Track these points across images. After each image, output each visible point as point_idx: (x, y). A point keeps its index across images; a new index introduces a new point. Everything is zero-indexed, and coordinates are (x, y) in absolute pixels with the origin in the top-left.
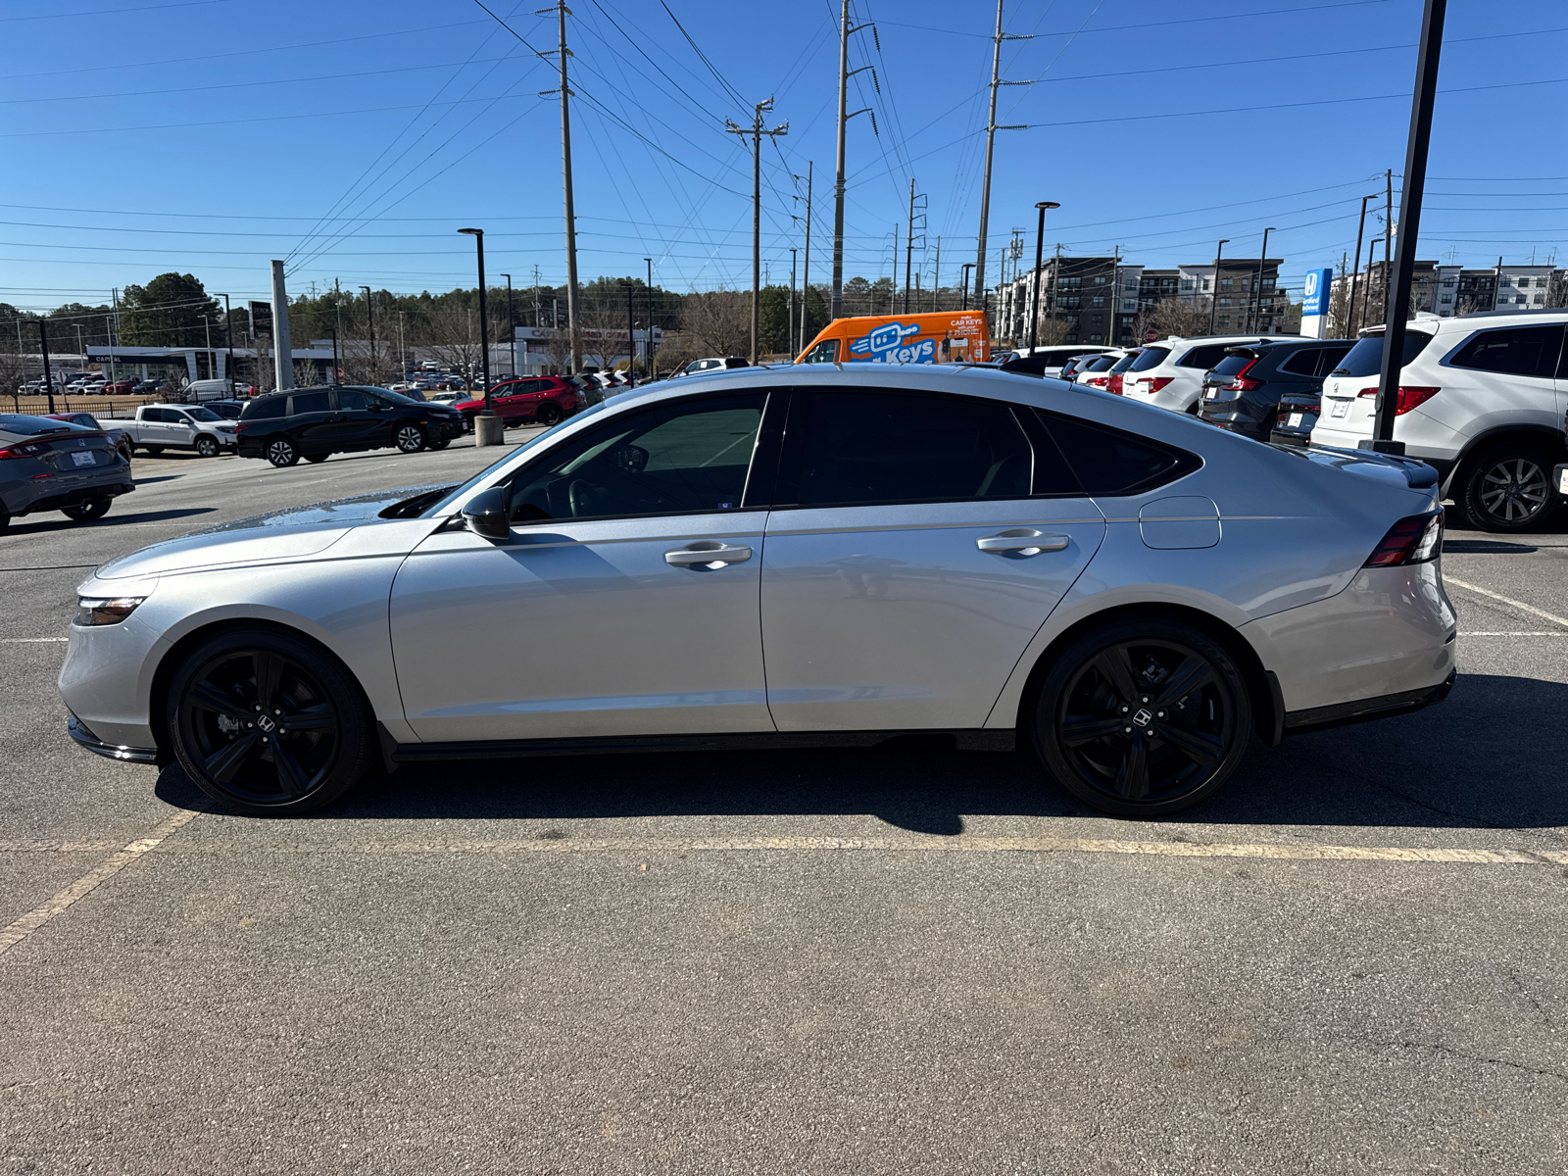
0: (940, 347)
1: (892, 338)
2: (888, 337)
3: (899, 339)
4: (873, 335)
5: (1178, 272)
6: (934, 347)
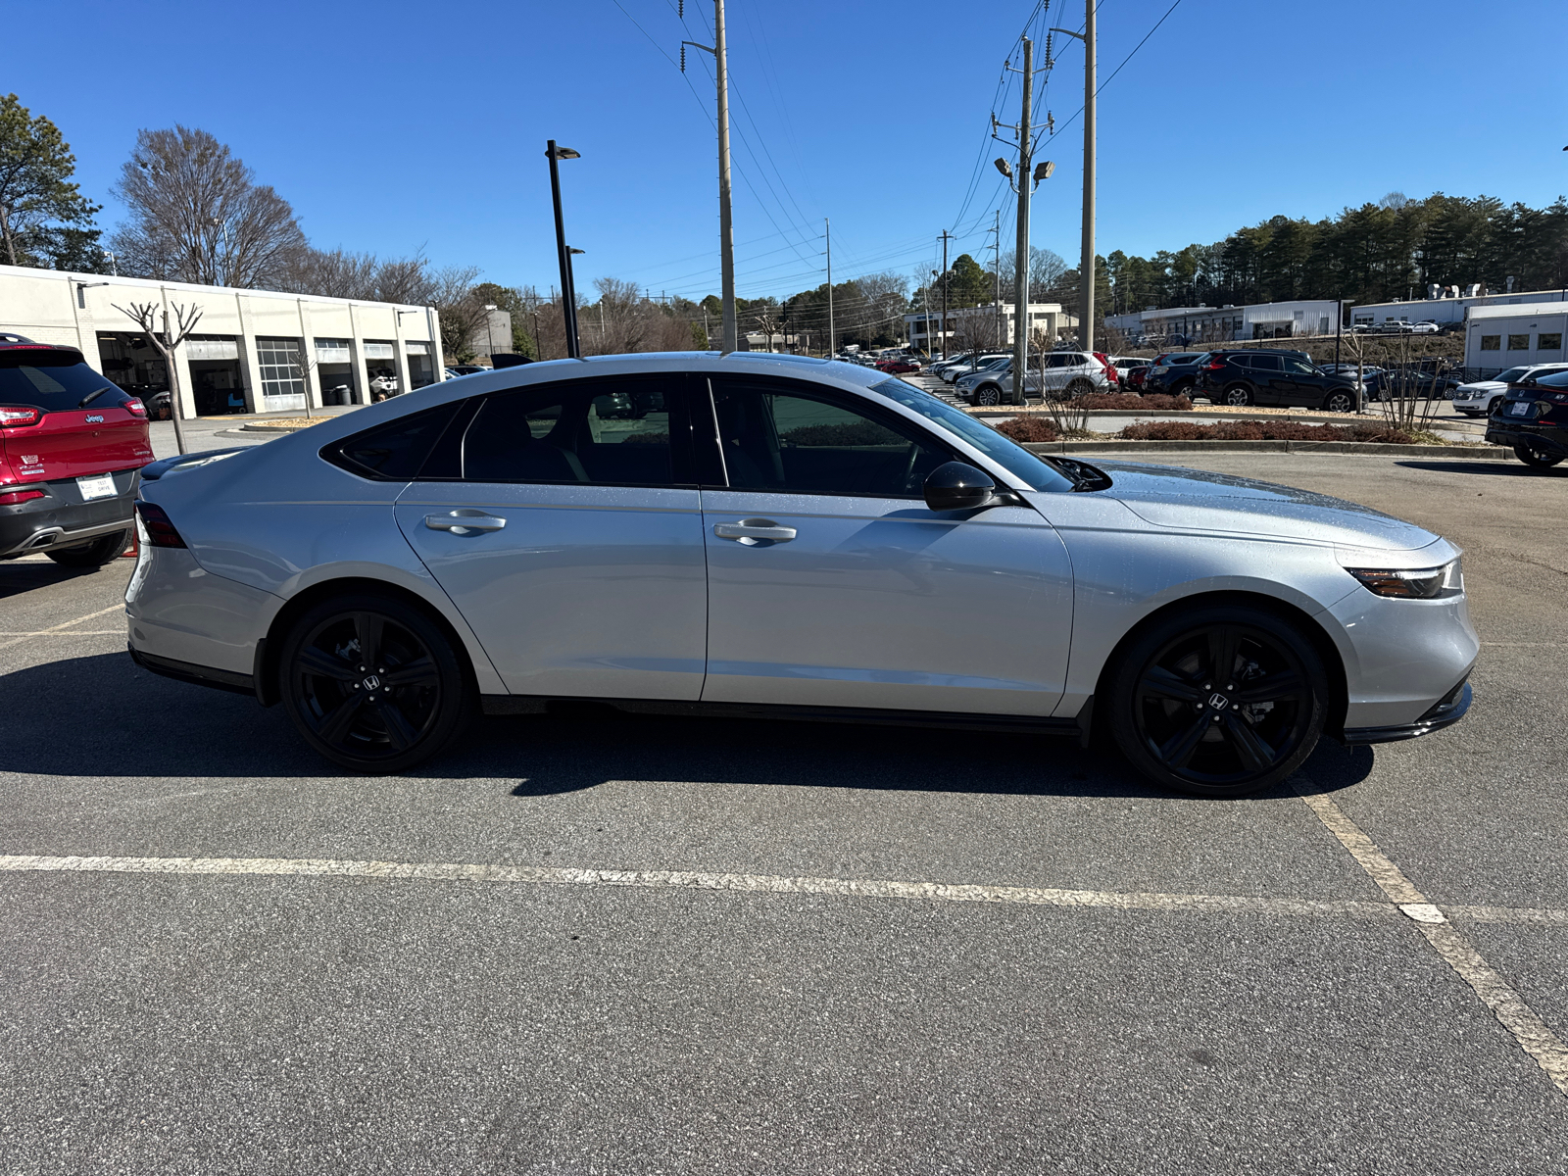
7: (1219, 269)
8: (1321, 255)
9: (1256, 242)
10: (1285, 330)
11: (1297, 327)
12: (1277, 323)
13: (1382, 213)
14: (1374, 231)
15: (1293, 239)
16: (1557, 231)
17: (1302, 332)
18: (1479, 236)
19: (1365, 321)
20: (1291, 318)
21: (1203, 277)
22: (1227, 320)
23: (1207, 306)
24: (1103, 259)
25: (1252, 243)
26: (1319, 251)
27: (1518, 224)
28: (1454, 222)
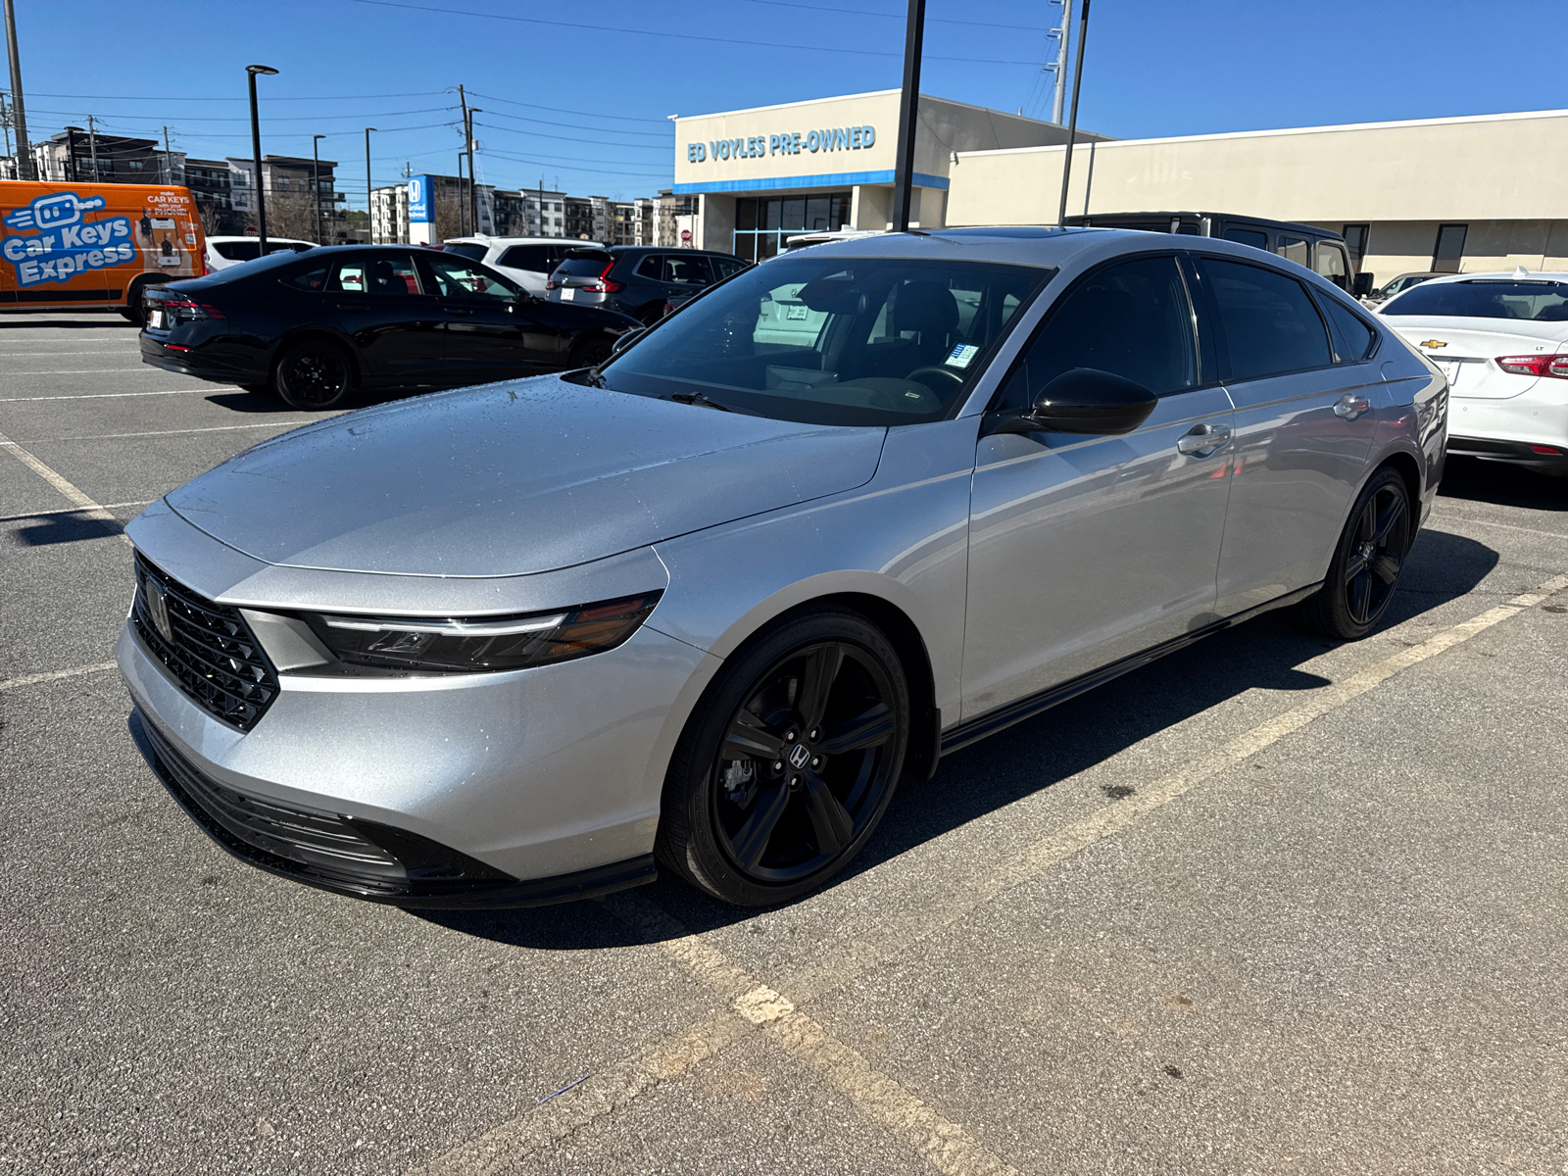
0: (138, 228)
1: (67, 212)
2: (60, 210)
3: (77, 216)
4: (38, 205)
5: (226, 164)
6: (130, 226)
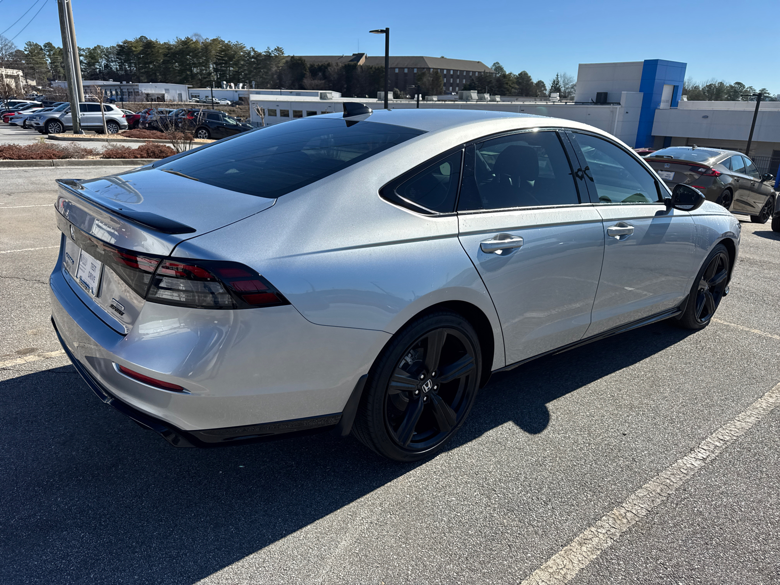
7: (115, 61)
8: (169, 61)
9: (134, 49)
10: (161, 98)
11: (167, 97)
12: (157, 94)
13: (194, 43)
14: (193, 52)
15: (153, 50)
16: (268, 62)
17: (170, 100)
18: (238, 61)
19: (196, 97)
20: (164, 92)
21: (107, 64)
22: (130, 91)
23: (114, 81)
24: (40, 46)
25: (131, 49)
26: (166, 58)
27: (253, 57)
28: (227, 52)
